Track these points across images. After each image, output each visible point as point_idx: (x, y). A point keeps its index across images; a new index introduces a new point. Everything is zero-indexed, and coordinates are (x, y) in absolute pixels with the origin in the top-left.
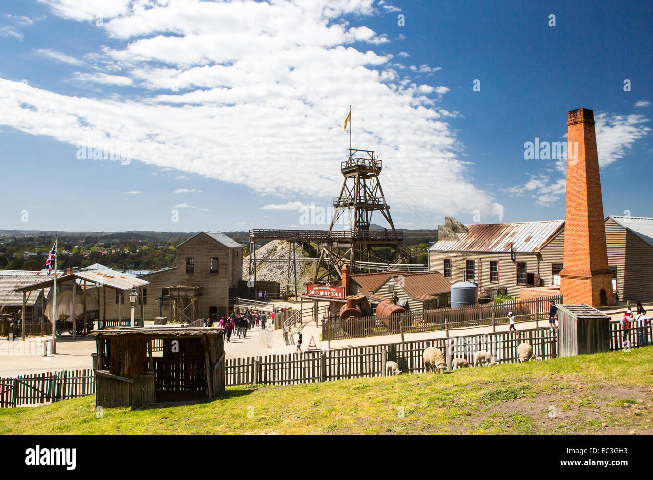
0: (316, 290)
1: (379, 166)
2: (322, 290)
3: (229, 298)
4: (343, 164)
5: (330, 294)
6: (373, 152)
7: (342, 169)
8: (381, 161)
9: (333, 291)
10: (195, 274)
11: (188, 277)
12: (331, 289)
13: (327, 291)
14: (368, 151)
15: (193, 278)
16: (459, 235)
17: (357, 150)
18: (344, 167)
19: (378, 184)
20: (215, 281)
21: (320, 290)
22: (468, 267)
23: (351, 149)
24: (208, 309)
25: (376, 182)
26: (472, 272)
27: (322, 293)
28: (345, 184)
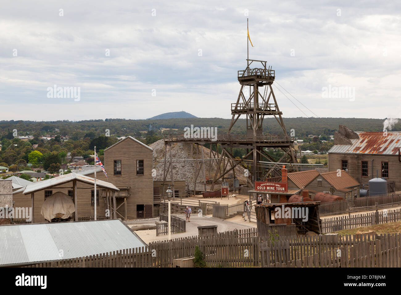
0: (263, 186)
1: (273, 75)
2: (268, 186)
3: (154, 197)
4: (240, 73)
5: (275, 189)
6: (266, 62)
7: (239, 77)
8: (274, 71)
9: (277, 187)
10: (123, 176)
11: (116, 178)
12: (276, 185)
13: (273, 186)
14: (261, 62)
15: (121, 179)
16: (352, 140)
17: (253, 61)
18: (241, 76)
19: (272, 92)
20: (141, 182)
21: (266, 186)
22: (363, 167)
23: (248, 60)
24: (136, 207)
25: (269, 90)
26: (367, 171)
27: (268, 188)
28: (241, 92)
